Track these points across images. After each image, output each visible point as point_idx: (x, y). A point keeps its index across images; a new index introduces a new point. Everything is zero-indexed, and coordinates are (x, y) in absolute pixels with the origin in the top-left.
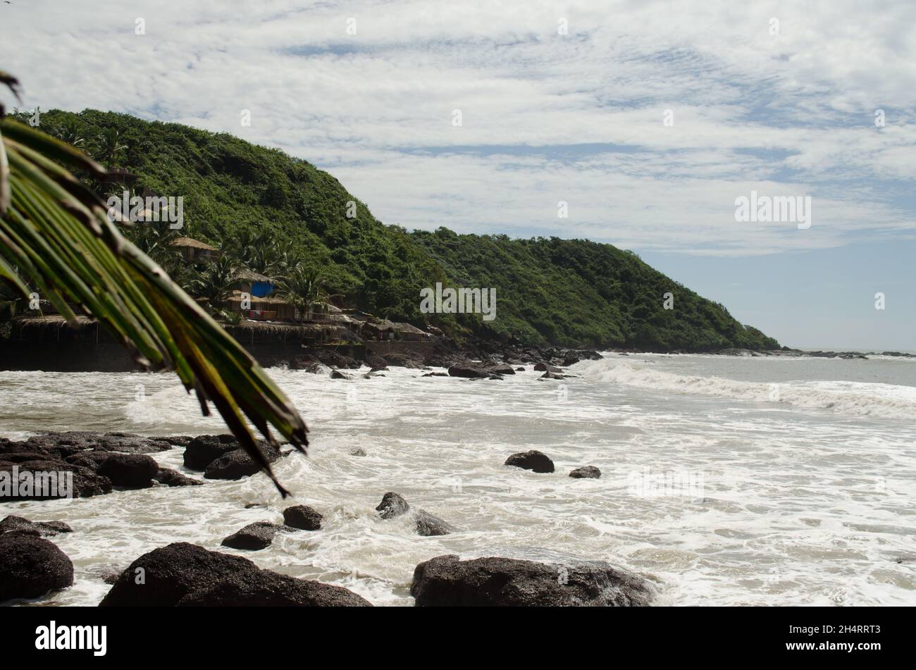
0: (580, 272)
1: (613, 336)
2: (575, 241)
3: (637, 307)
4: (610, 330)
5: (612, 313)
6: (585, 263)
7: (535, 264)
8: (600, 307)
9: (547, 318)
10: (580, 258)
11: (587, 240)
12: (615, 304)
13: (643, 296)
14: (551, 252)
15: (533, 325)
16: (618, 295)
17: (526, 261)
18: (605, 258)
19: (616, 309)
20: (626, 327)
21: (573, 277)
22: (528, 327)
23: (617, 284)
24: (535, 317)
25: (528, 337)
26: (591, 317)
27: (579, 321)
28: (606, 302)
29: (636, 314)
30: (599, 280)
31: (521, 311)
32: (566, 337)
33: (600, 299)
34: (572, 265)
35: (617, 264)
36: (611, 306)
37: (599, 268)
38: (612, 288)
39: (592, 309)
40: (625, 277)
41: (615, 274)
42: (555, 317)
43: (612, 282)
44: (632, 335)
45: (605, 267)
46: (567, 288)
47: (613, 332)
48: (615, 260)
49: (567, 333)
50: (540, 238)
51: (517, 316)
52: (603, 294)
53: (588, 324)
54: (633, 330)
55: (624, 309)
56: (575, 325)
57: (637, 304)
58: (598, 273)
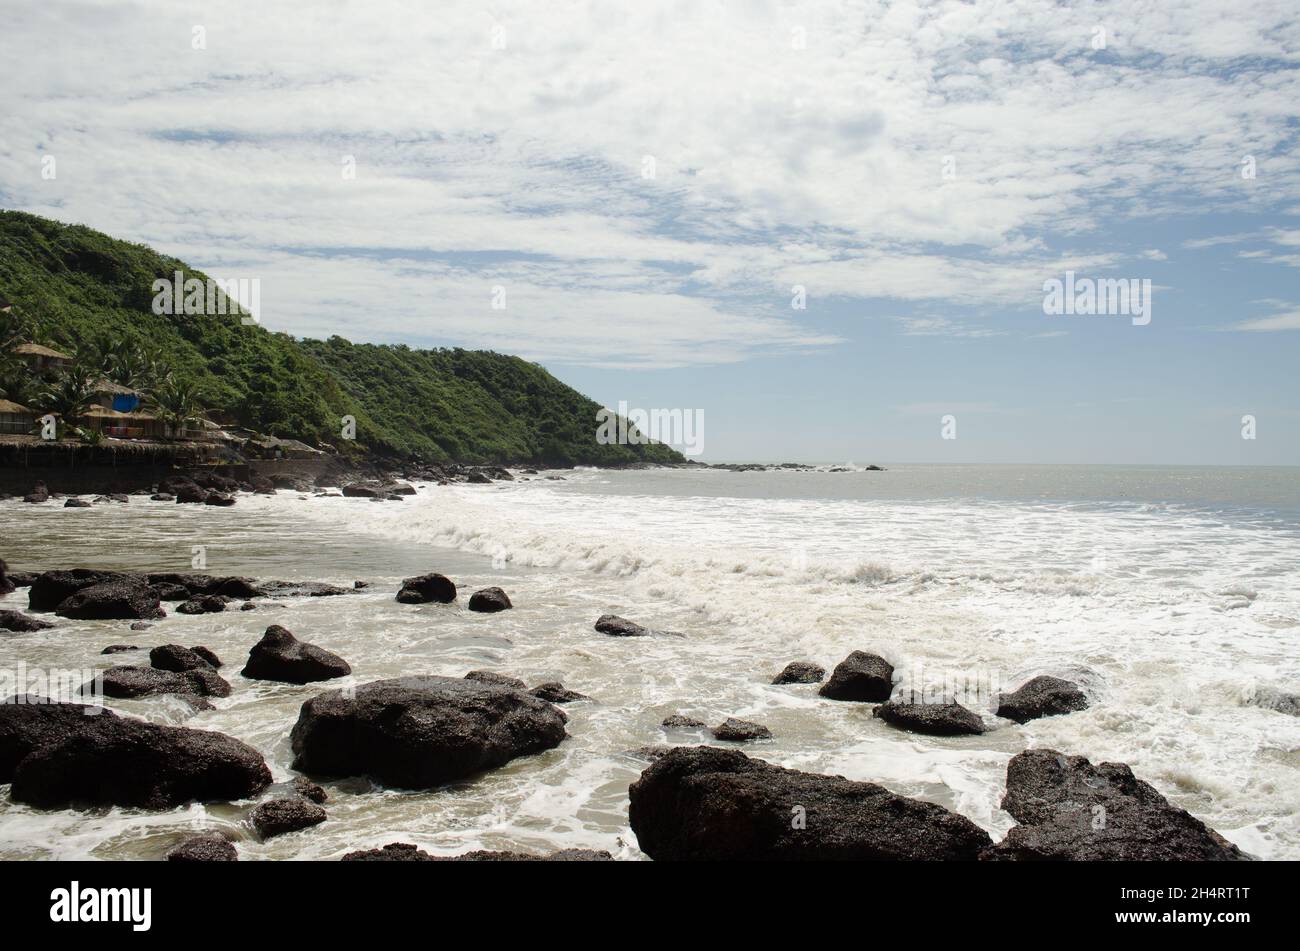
0: (485, 385)
1: (520, 452)
2: (480, 353)
3: (544, 422)
4: (516, 445)
5: (518, 427)
6: (489, 376)
7: (437, 376)
8: (506, 421)
9: (450, 433)
10: (485, 371)
11: (492, 352)
12: (521, 418)
13: (550, 410)
14: (454, 364)
15: (436, 440)
16: (525, 409)
17: (427, 373)
18: (511, 370)
19: (523, 423)
20: (533, 442)
21: (478, 390)
22: (430, 443)
23: (524, 397)
24: (438, 432)
25: (430, 453)
26: (496, 431)
27: (484, 436)
28: (512, 416)
29: (544, 428)
30: (504, 393)
31: (423, 426)
32: (470, 453)
33: (505, 413)
34: (477, 377)
35: (523, 376)
36: (517, 420)
37: (504, 381)
38: (519, 402)
39: (497, 424)
40: (532, 390)
41: (521, 387)
42: (459, 433)
43: (518, 396)
44: (539, 450)
45: (511, 380)
46: (472, 401)
47: (520, 447)
48: (521, 372)
49: (472, 450)
50: (442, 348)
51: (418, 431)
52: (509, 408)
53: (493, 439)
54: (541, 445)
55: (530, 424)
56: (480, 440)
57: (544, 418)
58: (504, 385)
